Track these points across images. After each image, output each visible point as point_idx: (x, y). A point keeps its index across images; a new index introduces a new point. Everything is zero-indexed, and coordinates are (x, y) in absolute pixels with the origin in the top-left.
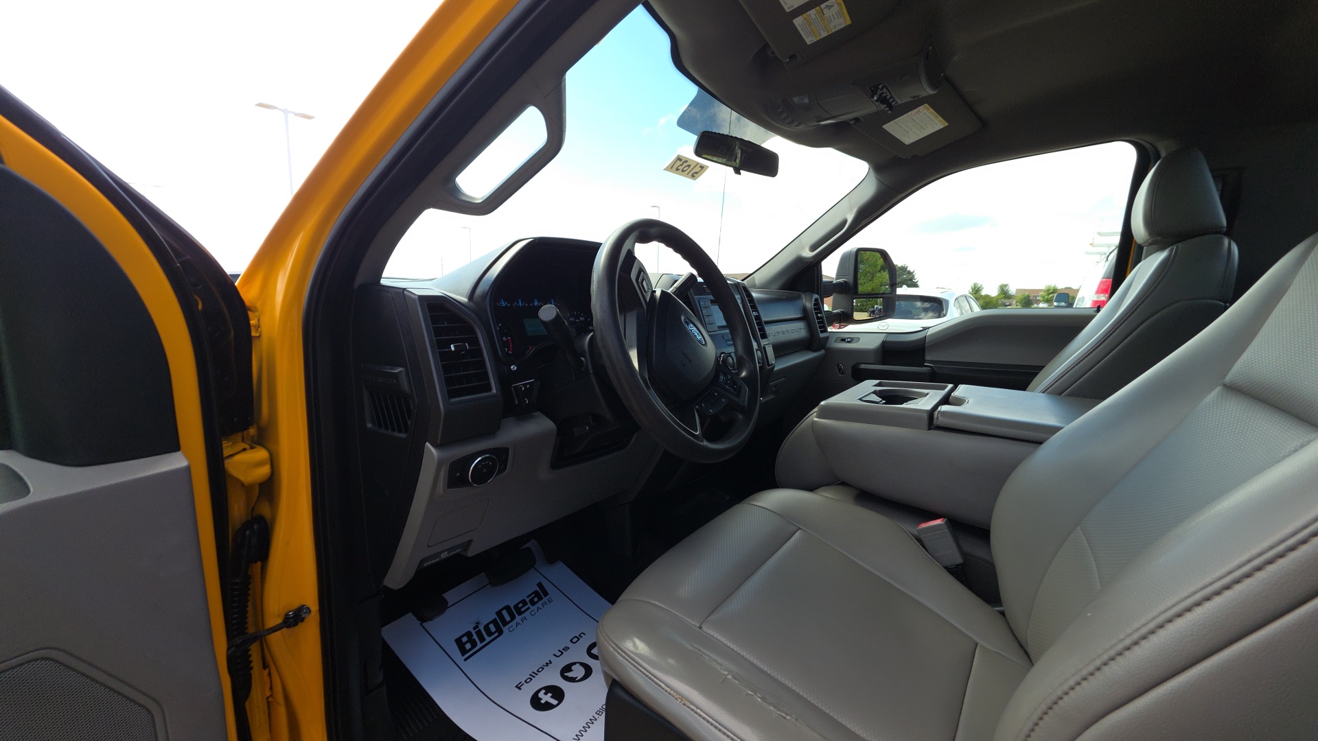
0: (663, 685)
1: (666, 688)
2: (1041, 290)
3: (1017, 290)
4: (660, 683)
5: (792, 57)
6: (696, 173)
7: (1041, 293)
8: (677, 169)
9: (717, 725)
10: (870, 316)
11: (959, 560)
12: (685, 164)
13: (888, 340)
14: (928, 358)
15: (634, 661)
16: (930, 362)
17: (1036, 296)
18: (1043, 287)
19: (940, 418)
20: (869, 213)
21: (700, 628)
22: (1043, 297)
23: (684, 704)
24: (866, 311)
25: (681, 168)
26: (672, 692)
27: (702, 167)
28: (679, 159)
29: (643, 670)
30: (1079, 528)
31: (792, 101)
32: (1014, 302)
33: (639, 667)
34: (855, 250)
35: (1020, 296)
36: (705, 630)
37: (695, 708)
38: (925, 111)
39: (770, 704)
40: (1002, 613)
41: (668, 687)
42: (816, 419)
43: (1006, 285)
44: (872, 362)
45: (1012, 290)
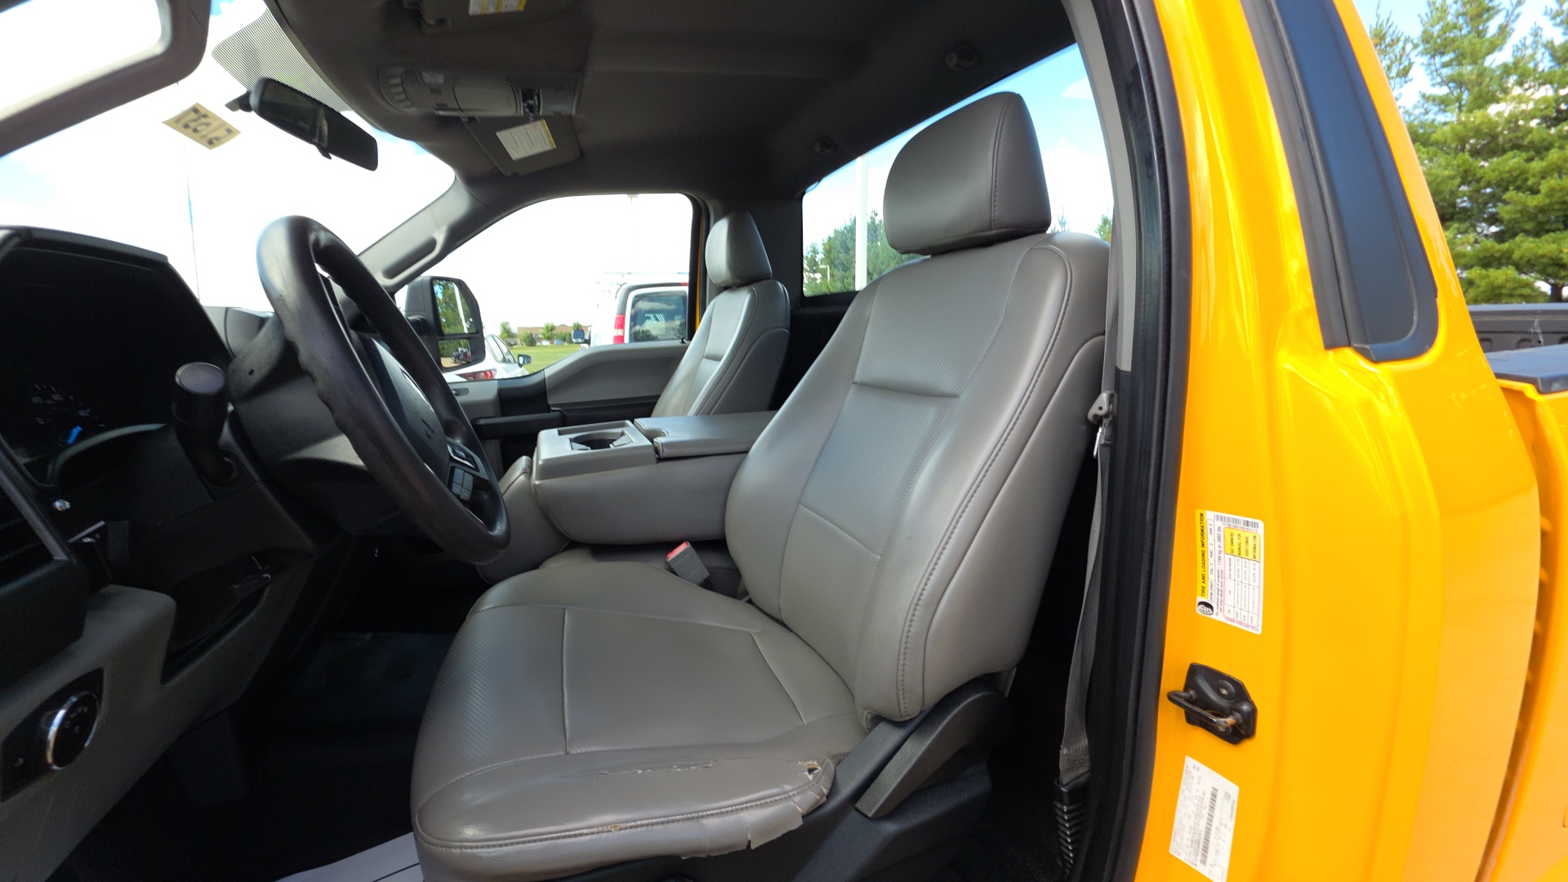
0: (585, 831)
1: (591, 830)
2: (540, 328)
3: (519, 328)
4: (580, 832)
5: (441, 22)
6: (217, 139)
7: (541, 331)
8: (186, 126)
9: (663, 819)
10: (456, 362)
11: (706, 574)
12: (203, 120)
13: (503, 387)
14: (551, 401)
15: (530, 836)
16: (555, 406)
17: (537, 335)
18: (542, 324)
19: (665, 449)
20: (460, 233)
21: (568, 753)
22: (544, 335)
23: (621, 829)
24: (449, 356)
25: (193, 125)
26: (600, 829)
27: (230, 132)
28: (195, 110)
29: (550, 836)
30: (800, 505)
31: (420, 75)
32: (519, 341)
33: (542, 837)
34: (429, 278)
35: (523, 334)
36: (574, 752)
37: (633, 823)
38: (541, 128)
39: (689, 766)
40: (750, 602)
41: (592, 828)
42: (537, 482)
43: (507, 323)
44: (491, 415)
45: (514, 330)
